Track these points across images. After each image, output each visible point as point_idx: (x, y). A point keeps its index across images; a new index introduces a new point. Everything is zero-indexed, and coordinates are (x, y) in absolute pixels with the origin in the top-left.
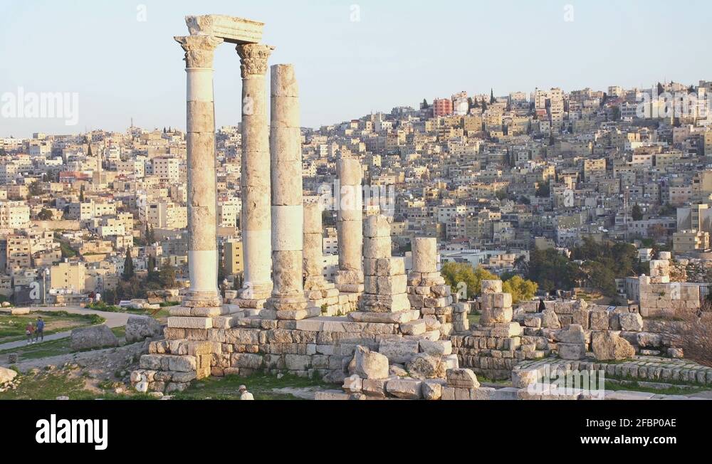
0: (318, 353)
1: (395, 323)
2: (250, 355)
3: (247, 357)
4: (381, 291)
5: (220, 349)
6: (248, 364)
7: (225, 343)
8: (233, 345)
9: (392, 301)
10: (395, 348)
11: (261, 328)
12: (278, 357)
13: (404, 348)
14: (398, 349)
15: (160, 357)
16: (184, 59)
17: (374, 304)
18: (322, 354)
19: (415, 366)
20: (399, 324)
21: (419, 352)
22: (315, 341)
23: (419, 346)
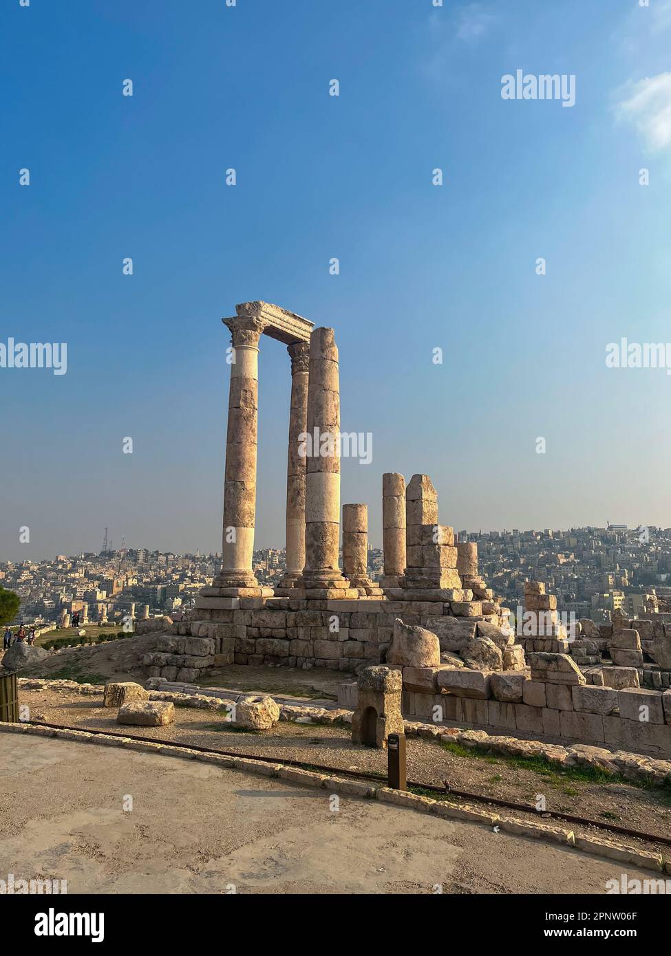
0: (351, 639)
1: (445, 601)
2: (276, 641)
3: (272, 643)
4: (427, 563)
5: (245, 633)
6: (273, 651)
7: (250, 626)
8: (259, 628)
9: (441, 575)
10: (446, 631)
11: (290, 610)
12: (306, 643)
13: (457, 631)
14: (450, 632)
15: (177, 638)
16: (230, 342)
17: (419, 578)
18: (356, 640)
19: (473, 653)
20: (450, 602)
21: (477, 636)
22: (347, 624)
23: (477, 628)
